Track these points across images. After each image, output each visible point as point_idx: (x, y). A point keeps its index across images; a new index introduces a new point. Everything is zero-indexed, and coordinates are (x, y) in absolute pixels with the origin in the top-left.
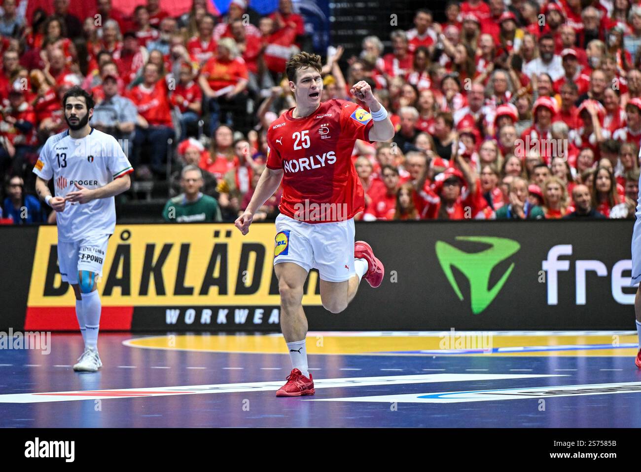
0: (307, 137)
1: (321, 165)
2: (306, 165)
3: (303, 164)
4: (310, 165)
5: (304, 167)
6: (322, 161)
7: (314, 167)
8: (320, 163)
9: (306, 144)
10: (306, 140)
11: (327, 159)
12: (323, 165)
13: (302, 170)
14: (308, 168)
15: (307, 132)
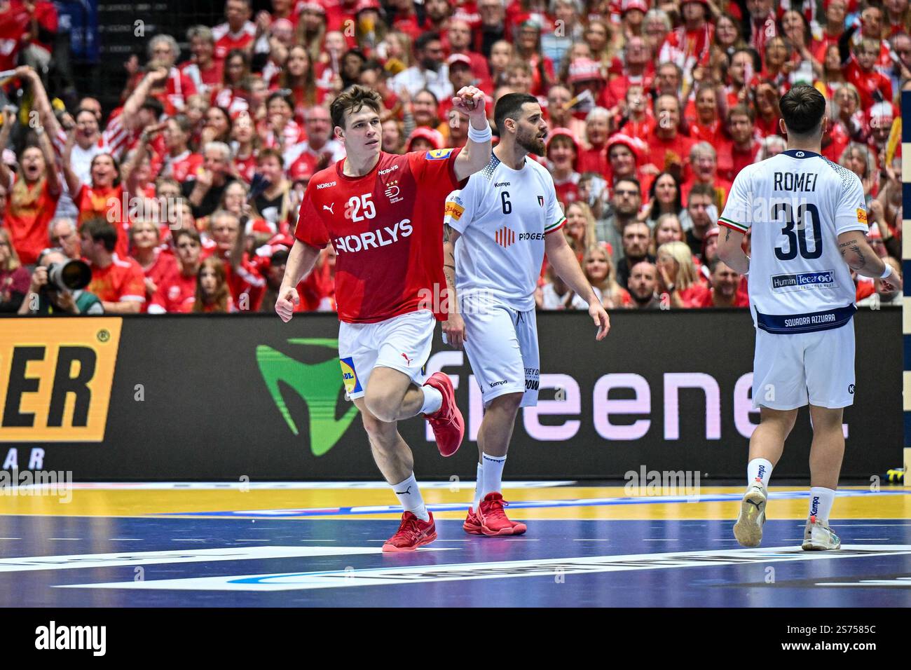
0: (371, 203)
1: (393, 240)
2: (372, 241)
3: (366, 241)
4: (377, 241)
5: (369, 245)
6: (394, 234)
7: (382, 243)
8: (391, 237)
9: (370, 213)
10: (369, 207)
11: (400, 231)
12: (396, 239)
13: (366, 248)
15: (369, 195)
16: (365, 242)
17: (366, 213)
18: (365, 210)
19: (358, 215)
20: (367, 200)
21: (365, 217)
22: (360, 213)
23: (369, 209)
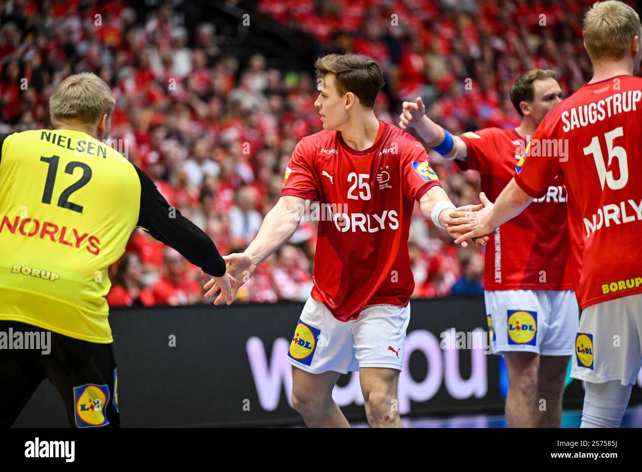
0: (367, 185)
1: (380, 228)
2: (361, 224)
4: (366, 225)
5: (358, 227)
6: (381, 221)
7: (371, 231)
8: (378, 225)
9: (366, 195)
10: (364, 187)
11: (387, 221)
12: (383, 227)
13: (354, 230)
14: (363, 229)
15: (367, 176)
16: (355, 224)
17: (361, 194)
18: (361, 190)
19: (353, 194)
20: (364, 180)
21: (359, 198)
22: (356, 192)
23: (364, 189)
